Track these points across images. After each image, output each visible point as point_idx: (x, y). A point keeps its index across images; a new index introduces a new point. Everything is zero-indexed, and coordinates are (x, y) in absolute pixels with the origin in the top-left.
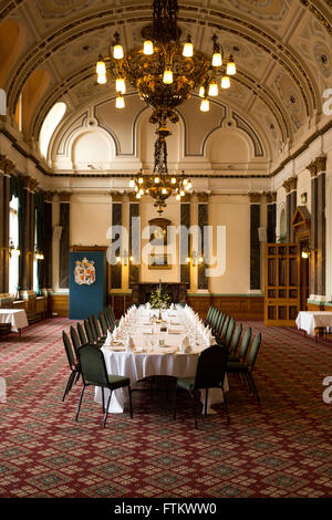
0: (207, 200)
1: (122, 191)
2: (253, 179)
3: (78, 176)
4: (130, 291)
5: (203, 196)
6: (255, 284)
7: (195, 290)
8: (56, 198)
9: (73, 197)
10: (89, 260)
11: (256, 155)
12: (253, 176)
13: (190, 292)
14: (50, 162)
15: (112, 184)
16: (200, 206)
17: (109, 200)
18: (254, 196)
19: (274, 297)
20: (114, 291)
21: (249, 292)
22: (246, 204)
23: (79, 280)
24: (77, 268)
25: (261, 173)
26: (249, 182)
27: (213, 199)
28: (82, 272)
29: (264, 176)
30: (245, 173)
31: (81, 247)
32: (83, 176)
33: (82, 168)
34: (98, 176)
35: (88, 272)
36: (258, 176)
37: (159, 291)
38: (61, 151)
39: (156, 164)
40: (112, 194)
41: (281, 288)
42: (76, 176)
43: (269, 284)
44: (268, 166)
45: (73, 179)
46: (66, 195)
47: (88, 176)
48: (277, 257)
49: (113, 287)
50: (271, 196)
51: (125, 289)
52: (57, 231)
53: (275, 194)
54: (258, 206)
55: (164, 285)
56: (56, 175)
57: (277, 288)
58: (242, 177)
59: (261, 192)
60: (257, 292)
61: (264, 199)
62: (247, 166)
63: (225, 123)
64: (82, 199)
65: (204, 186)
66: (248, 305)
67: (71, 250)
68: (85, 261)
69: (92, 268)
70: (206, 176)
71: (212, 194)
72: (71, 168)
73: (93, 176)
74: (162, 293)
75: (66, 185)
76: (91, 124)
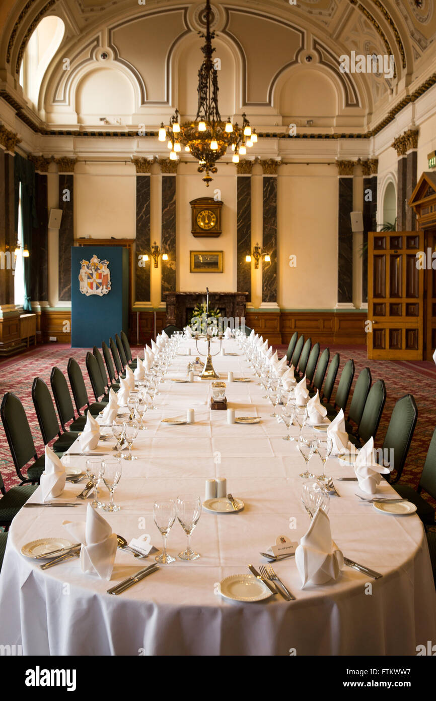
0: (275, 172)
1: (150, 158)
2: (344, 141)
3: (86, 134)
4: (163, 305)
5: (270, 165)
6: (345, 294)
7: (258, 304)
8: (53, 167)
9: (78, 166)
10: (101, 258)
11: (347, 105)
12: (343, 136)
13: (251, 306)
14: (43, 112)
15: (134, 148)
16: (266, 180)
17: (132, 170)
18: (344, 166)
19: (383, 315)
20: (139, 305)
21: (335, 305)
22: (333, 177)
23: (85, 288)
24: (84, 272)
25: (355, 131)
26: (337, 145)
27: (284, 169)
28: (90, 276)
29: (359, 136)
30: (332, 132)
31: (90, 239)
32: (93, 134)
33: (92, 122)
34: (115, 135)
35: (100, 276)
36: (351, 136)
37: (205, 305)
38: (60, 96)
39: (201, 104)
40: (136, 162)
41: (394, 300)
42: (82, 134)
43: (376, 295)
44: (365, 120)
45: (79, 139)
46: (68, 163)
47: (100, 134)
48: (388, 252)
49: (138, 299)
50: (370, 165)
51: (156, 302)
52: (55, 216)
53: (376, 162)
54: (351, 180)
55: (213, 296)
56: (53, 133)
57: (388, 300)
58: (327, 137)
59: (355, 159)
60: (348, 306)
61: (359, 170)
62: (335, 121)
63: (302, 57)
64: (92, 169)
65: (271, 150)
66: (335, 324)
67: (77, 245)
68: (95, 260)
69: (107, 272)
70: (275, 136)
71: (283, 162)
72: (75, 122)
73: (108, 134)
74: (211, 308)
75: (67, 147)
76: (104, 56)
